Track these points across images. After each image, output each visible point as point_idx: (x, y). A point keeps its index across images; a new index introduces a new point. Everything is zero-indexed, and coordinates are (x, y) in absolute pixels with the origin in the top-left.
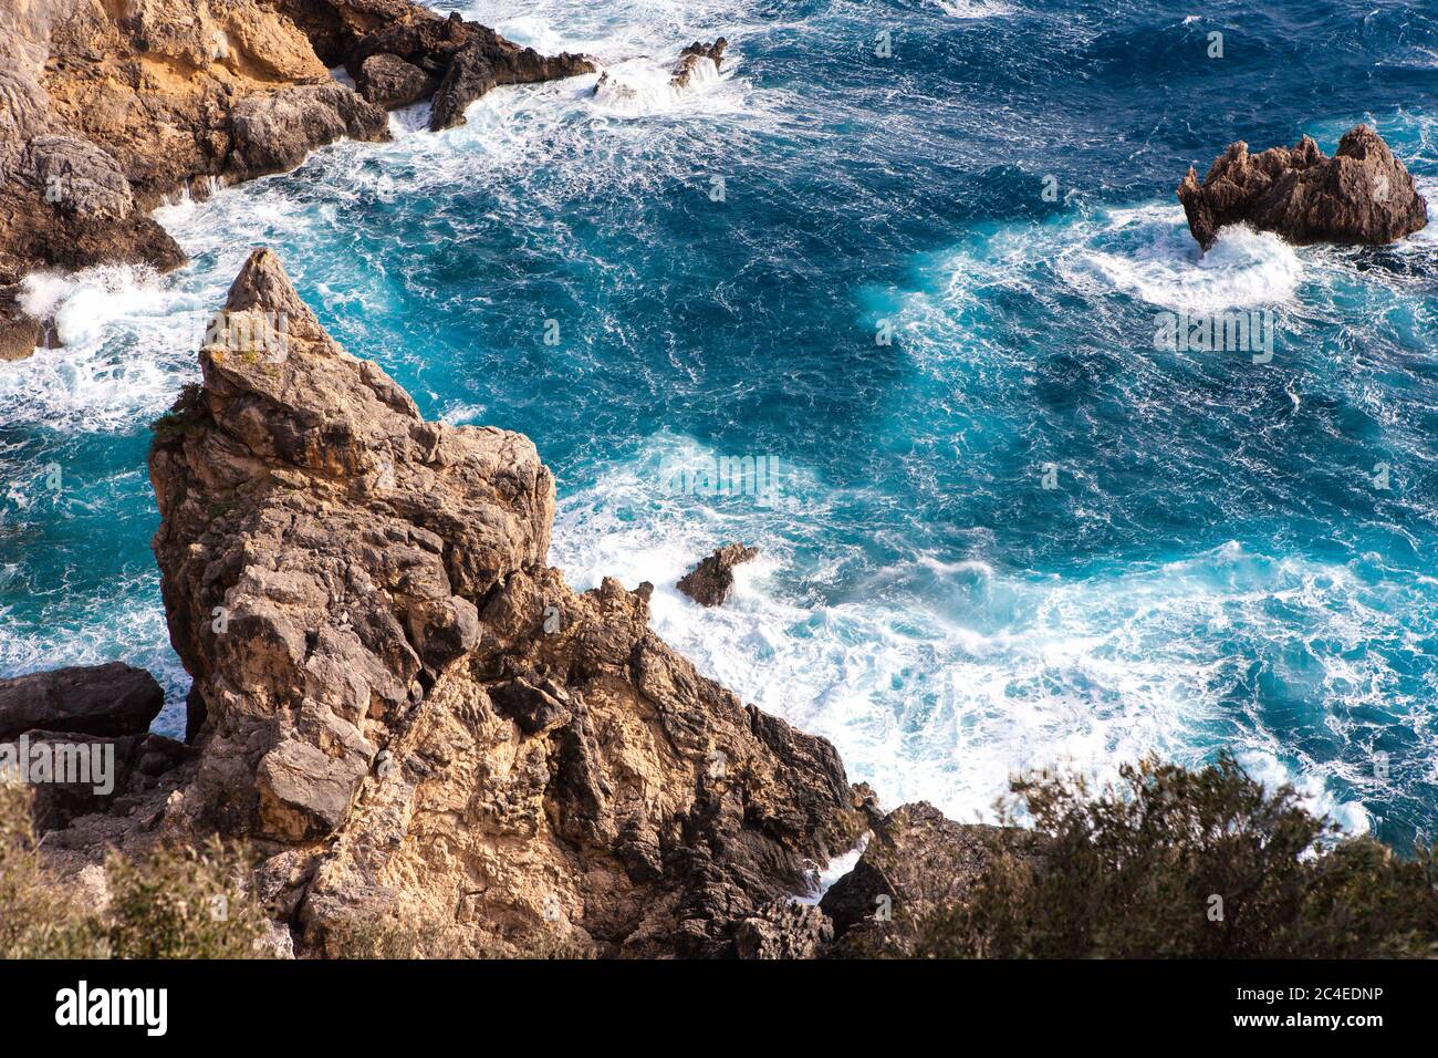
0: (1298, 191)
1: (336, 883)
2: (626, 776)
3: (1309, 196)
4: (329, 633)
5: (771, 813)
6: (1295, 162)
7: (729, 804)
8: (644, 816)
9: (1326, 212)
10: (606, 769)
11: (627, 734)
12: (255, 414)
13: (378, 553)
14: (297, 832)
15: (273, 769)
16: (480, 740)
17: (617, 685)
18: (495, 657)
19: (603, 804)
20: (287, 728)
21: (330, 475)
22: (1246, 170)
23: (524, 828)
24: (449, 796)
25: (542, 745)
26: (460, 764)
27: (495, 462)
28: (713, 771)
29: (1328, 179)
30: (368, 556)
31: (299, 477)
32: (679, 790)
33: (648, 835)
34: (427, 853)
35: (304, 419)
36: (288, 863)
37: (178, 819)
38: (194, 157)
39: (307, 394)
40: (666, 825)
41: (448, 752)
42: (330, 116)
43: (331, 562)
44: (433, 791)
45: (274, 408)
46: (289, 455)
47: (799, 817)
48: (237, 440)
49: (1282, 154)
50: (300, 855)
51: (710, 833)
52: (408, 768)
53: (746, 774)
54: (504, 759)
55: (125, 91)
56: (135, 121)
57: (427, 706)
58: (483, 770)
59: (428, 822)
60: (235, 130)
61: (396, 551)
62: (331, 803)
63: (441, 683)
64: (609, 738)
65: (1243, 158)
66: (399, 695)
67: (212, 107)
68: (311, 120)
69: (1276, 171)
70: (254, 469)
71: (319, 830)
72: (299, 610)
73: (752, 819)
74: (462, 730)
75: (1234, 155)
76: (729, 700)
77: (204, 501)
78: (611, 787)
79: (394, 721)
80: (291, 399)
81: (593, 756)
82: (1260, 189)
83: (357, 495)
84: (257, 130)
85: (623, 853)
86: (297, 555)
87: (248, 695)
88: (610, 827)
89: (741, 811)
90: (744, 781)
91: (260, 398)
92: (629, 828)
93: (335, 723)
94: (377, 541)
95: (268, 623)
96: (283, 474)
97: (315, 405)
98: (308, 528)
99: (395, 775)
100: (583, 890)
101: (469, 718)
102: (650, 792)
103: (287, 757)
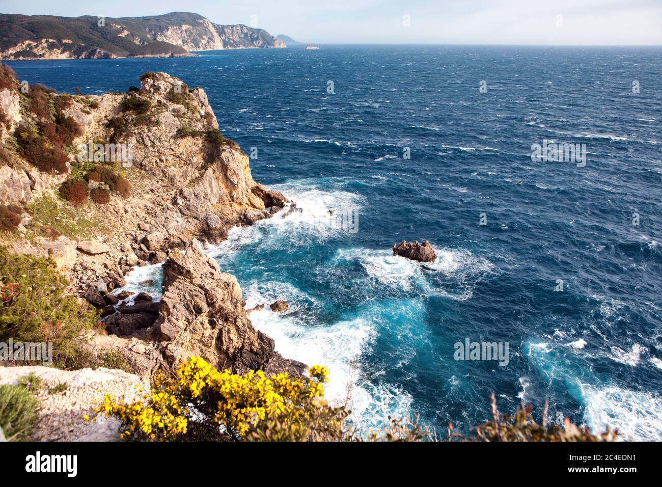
0: (413, 251)
1: (171, 349)
2: (230, 339)
3: (414, 252)
4: (177, 305)
5: (255, 350)
6: (414, 246)
7: (247, 347)
8: (231, 347)
9: (417, 255)
10: (227, 337)
11: (231, 332)
12: (176, 266)
13: (191, 293)
14: (167, 339)
15: (161, 327)
16: (204, 328)
17: (231, 322)
18: (212, 314)
19: (225, 343)
20: (166, 320)
21: (188, 278)
22: (405, 246)
23: (209, 345)
24: (197, 337)
25: (216, 331)
26: (200, 332)
27: (225, 280)
28: (246, 341)
29: (418, 249)
30: (189, 293)
31: (183, 277)
32: (239, 343)
33: (232, 350)
34: (192, 346)
35: (183, 268)
36: (164, 344)
37: (148, 332)
38: (238, 219)
39: (184, 264)
40: (236, 349)
41: (197, 329)
42: (262, 215)
43: (182, 293)
44: (194, 335)
45: (179, 266)
46: (181, 274)
47: (261, 352)
48: (174, 269)
49: (412, 244)
50: (166, 343)
51: (241, 353)
52: (190, 331)
53: (252, 343)
54: (208, 332)
55: (229, 207)
56: (229, 212)
57: (195, 321)
58: (203, 334)
59: (193, 341)
60: (245, 216)
61: (194, 293)
62: (172, 335)
63: (199, 317)
64: (229, 332)
65: (405, 244)
66: (191, 318)
67: (243, 211)
68: (259, 215)
69: (410, 246)
70: (176, 275)
71: (169, 339)
72: (173, 300)
73: (252, 350)
74: (201, 326)
75: (403, 243)
76: (253, 329)
77: (169, 279)
78: (227, 340)
79: (189, 322)
80: (181, 264)
81: (224, 334)
82: (407, 249)
83: (191, 282)
84: (248, 216)
85: (226, 353)
86: (177, 291)
87: (163, 313)
88: (225, 348)
89: (249, 349)
90: (252, 344)
91: (177, 264)
92: (228, 348)
93: (174, 321)
94: (191, 291)
95: (165, 302)
96: (179, 277)
97: (185, 266)
98: (180, 287)
99: (188, 332)
100: (219, 358)
101: (202, 324)
102: (234, 343)
103: (165, 325)
